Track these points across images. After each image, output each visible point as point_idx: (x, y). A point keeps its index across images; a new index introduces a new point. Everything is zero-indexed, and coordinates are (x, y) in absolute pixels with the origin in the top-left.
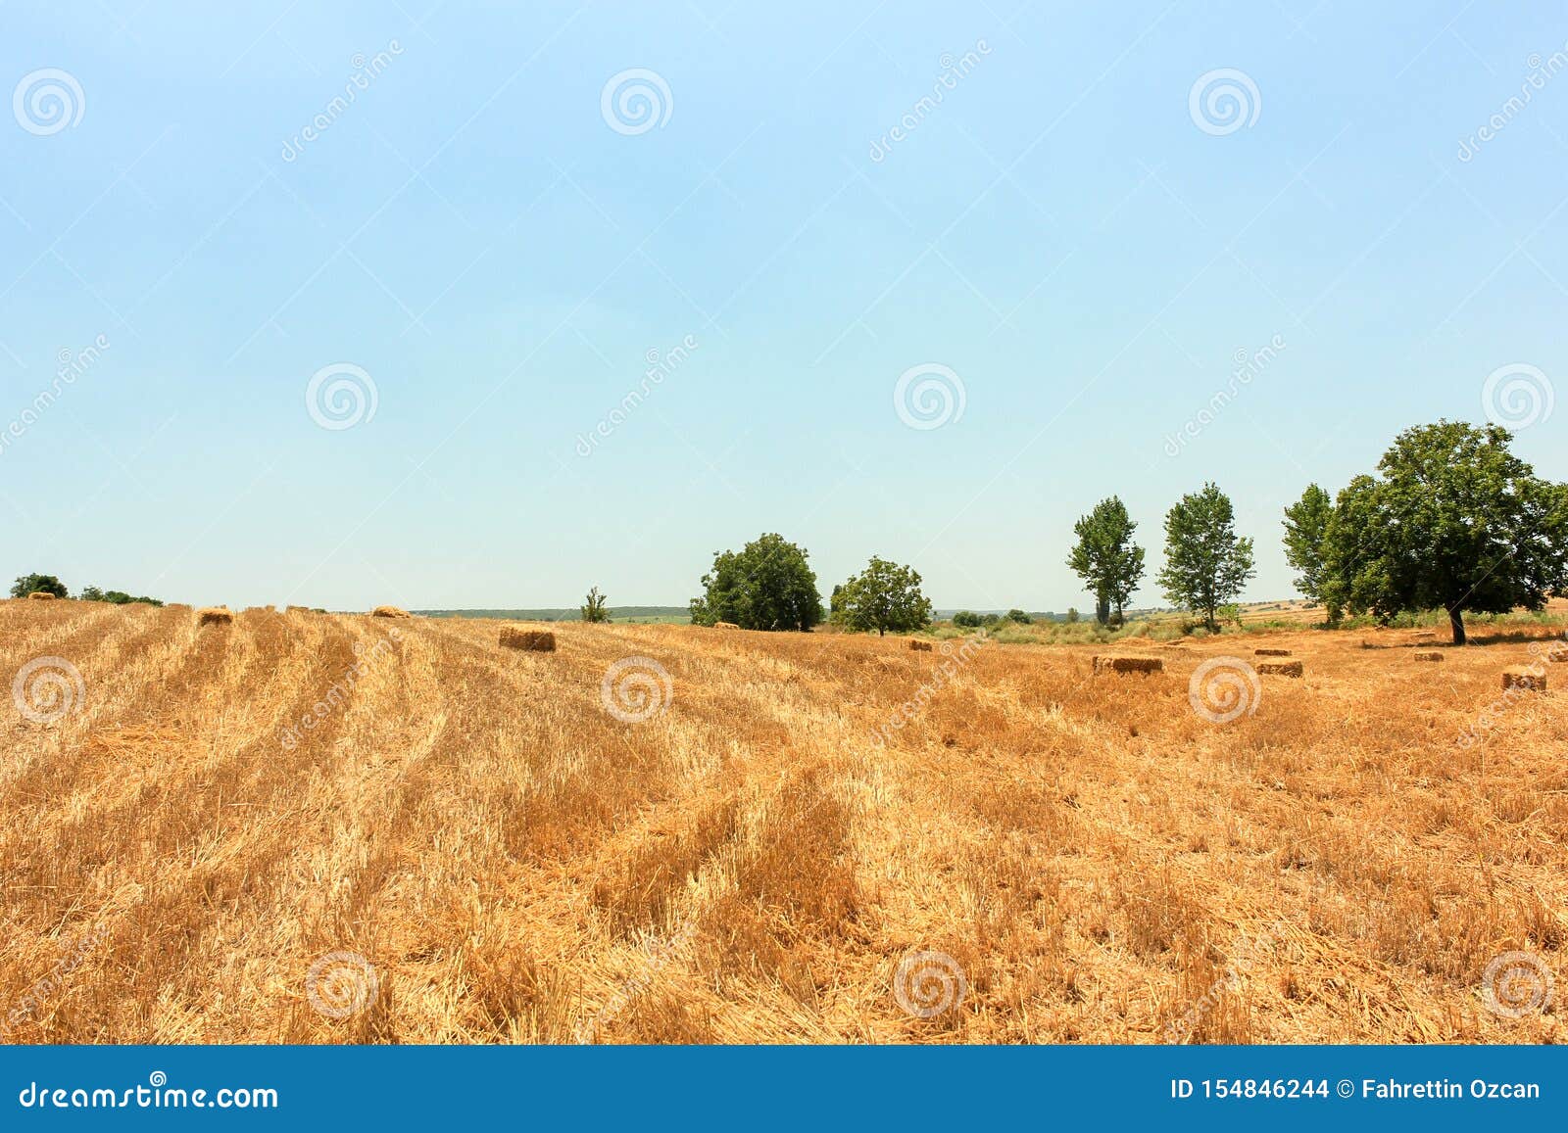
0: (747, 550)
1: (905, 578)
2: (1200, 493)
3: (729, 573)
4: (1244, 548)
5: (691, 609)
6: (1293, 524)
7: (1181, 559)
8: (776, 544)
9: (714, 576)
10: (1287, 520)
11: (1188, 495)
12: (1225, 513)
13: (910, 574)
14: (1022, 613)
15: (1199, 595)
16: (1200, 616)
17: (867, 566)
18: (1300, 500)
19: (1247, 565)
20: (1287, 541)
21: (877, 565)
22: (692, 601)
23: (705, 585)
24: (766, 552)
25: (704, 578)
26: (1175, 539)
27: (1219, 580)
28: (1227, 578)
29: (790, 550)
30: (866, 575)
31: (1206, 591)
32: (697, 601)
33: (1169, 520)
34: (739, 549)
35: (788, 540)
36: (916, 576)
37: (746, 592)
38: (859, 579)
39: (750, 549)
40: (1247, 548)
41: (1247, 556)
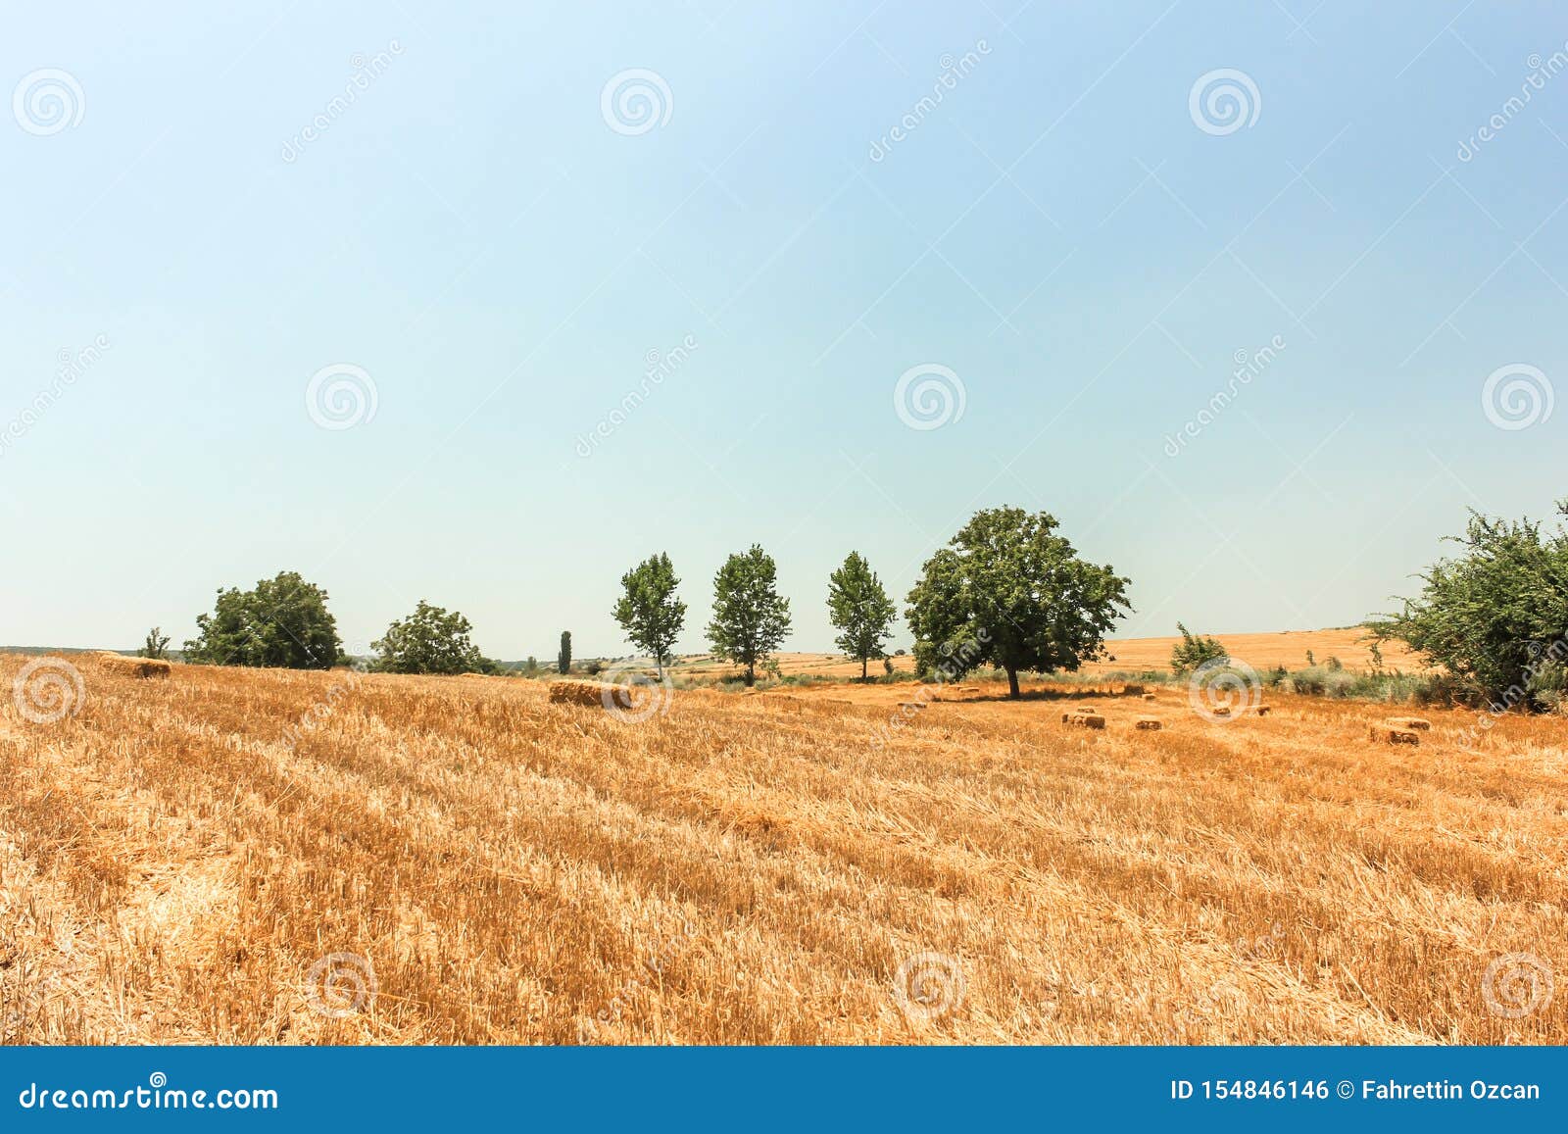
0: (259, 589)
1: (454, 625)
2: (747, 552)
3: (232, 614)
4: (782, 606)
5: (184, 652)
6: (838, 587)
7: (727, 614)
8: (295, 585)
9: (213, 615)
10: (832, 584)
11: (735, 555)
12: (769, 574)
13: (460, 621)
14: (489, 661)
15: (741, 649)
16: (743, 668)
17: (413, 610)
18: (842, 567)
19: (785, 622)
20: (829, 603)
21: (423, 610)
22: (186, 644)
23: (202, 626)
24: (282, 593)
25: (200, 618)
26: (722, 596)
27: (759, 636)
28: (765, 633)
29: (310, 590)
30: (411, 621)
31: (747, 646)
32: (192, 643)
33: (719, 577)
34: (248, 586)
35: (307, 579)
36: (465, 622)
37: (256, 635)
38: (403, 623)
39: (263, 588)
40: (784, 607)
41: (785, 615)
